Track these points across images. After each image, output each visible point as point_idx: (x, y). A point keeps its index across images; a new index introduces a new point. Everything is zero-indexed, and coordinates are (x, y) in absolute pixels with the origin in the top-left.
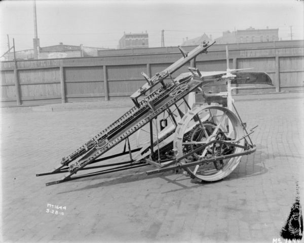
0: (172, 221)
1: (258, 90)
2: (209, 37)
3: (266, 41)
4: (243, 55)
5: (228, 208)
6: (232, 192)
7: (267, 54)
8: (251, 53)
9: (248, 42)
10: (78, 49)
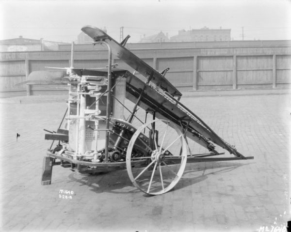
0: (171, 206)
1: (217, 87)
2: (165, 35)
3: (220, 41)
4: (203, 53)
5: (219, 194)
6: (219, 180)
7: (226, 53)
8: (211, 51)
9: (202, 41)
10: (39, 42)
